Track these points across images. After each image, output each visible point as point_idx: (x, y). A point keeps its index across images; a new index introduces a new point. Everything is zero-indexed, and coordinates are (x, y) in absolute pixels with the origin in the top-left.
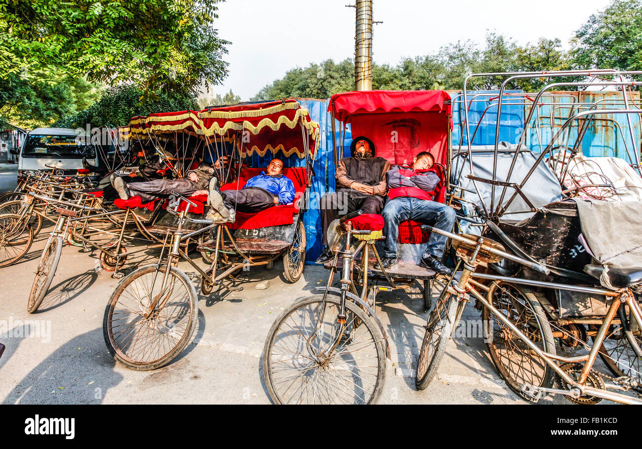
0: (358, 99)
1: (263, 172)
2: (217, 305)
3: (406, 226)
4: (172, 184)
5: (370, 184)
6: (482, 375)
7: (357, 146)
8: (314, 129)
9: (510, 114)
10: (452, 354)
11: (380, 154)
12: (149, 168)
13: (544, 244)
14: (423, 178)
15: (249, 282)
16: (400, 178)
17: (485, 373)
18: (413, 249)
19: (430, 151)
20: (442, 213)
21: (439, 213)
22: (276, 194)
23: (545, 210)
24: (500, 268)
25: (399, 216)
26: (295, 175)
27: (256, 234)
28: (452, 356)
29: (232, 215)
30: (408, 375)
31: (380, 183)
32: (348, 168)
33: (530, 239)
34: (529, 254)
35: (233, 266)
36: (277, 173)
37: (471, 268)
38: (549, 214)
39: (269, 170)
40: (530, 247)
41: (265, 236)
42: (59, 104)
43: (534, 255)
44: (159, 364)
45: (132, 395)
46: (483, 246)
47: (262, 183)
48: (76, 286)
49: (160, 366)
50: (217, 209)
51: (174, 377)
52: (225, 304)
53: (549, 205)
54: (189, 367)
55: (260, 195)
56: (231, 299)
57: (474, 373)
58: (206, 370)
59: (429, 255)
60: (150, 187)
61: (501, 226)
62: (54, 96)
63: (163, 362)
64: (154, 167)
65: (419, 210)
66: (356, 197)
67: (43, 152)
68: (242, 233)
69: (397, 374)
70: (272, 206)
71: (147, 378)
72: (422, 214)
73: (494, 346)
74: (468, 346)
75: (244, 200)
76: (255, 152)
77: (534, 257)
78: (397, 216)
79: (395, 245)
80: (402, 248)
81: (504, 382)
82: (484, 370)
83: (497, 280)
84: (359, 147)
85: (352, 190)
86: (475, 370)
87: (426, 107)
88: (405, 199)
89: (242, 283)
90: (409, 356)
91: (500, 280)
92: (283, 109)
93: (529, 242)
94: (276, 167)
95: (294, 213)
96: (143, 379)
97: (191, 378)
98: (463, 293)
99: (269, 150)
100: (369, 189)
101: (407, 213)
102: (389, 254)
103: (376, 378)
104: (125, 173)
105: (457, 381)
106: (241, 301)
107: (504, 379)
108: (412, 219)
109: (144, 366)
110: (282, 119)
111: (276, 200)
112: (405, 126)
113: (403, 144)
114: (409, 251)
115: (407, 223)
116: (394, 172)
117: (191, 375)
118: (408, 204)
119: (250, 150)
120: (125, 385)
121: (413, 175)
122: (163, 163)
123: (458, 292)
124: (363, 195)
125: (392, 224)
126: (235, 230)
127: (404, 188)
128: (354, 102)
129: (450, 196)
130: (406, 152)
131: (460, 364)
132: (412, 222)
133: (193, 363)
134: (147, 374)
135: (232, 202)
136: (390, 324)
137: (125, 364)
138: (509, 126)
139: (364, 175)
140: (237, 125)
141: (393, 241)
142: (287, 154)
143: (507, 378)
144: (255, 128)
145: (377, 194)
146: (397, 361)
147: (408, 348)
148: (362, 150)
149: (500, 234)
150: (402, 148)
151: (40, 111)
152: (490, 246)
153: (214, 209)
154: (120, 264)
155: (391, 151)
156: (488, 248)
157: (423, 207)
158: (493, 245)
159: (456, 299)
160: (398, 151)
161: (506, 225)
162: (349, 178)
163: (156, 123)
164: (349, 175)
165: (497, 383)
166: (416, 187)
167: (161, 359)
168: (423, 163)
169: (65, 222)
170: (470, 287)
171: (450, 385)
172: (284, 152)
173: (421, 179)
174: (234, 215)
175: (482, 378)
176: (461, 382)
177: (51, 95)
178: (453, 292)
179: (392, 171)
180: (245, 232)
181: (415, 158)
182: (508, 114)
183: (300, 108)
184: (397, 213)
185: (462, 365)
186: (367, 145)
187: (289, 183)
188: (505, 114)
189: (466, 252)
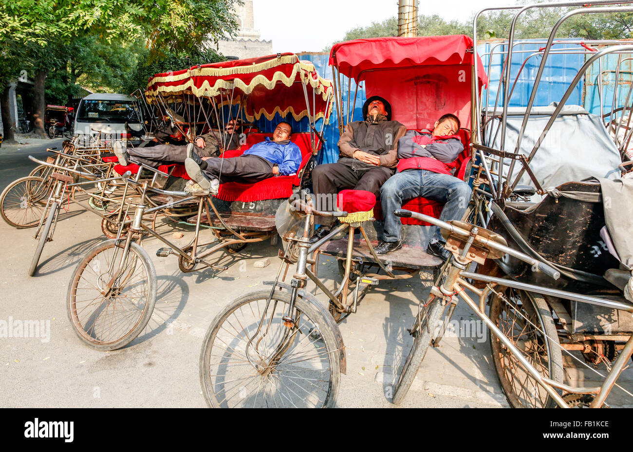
0: (363, 49)
1: (268, 138)
2: (209, 282)
3: (415, 204)
4: (175, 150)
5: (378, 153)
6: (481, 387)
7: (370, 107)
8: (326, 88)
9: (567, 68)
10: (451, 358)
11: (398, 117)
12: (162, 132)
13: (556, 238)
14: (440, 146)
15: (250, 258)
16: (413, 147)
17: (486, 384)
18: (421, 232)
19: (458, 113)
20: (454, 190)
21: (450, 190)
22: (277, 163)
23: (556, 193)
24: (504, 265)
25: (401, 193)
26: (304, 142)
27: (253, 208)
28: (450, 361)
29: (214, 186)
30: (389, 381)
31: (390, 152)
32: (355, 134)
33: (539, 230)
34: (537, 250)
35: (223, 241)
36: (283, 139)
37: (460, 266)
38: (561, 198)
39: (275, 136)
40: (538, 241)
41: (262, 210)
42: (125, 71)
43: (543, 252)
44: (115, 346)
45: (78, 377)
46: (478, 238)
47: (262, 150)
48: (83, 251)
49: (117, 348)
50: (195, 180)
51: (128, 362)
52: (215, 282)
53: (563, 186)
54: (149, 352)
55: (254, 165)
56: (224, 276)
57: (472, 384)
58: (165, 357)
59: (437, 241)
60: (152, 153)
61: (507, 211)
62: (121, 63)
63: (119, 344)
64: (166, 131)
65: (430, 186)
66: (359, 169)
67: (94, 117)
68: (238, 206)
69: (377, 380)
70: (270, 177)
71: (102, 359)
72: (433, 190)
73: (500, 354)
74: (474, 348)
75: (231, 170)
76: (263, 115)
77: (543, 254)
78: (398, 193)
79: (396, 227)
80: (410, 231)
81: (505, 398)
82: (486, 380)
83: (492, 282)
84: (371, 109)
85: (354, 160)
86: (474, 380)
87: (443, 57)
88: (416, 172)
89: (243, 258)
90: (398, 358)
91: (495, 283)
92: (279, 64)
93: (537, 235)
94: (282, 133)
95: (293, 185)
96: (97, 359)
97: (145, 365)
98: (450, 296)
99: (277, 112)
100: (374, 159)
101: (416, 188)
102: (387, 238)
103: (326, 394)
104: (150, 138)
105: (447, 393)
106: (233, 279)
107: (506, 394)
108: (423, 197)
109: (101, 346)
110: (278, 76)
111: (276, 170)
112: (429, 82)
113: (425, 105)
114: (417, 234)
115: (417, 201)
116: (407, 139)
117: (147, 361)
118: (418, 179)
119: (258, 113)
120: (77, 365)
121: (429, 143)
122: (175, 127)
123: (444, 294)
124: (367, 167)
125: (392, 203)
126: (231, 202)
127: (415, 159)
128: (357, 52)
129: (478, 169)
130: (429, 115)
131: (458, 371)
132: (422, 199)
133: (155, 347)
134: (103, 355)
135: (216, 171)
136: (388, 316)
137: (84, 341)
138: (564, 83)
139: (372, 143)
140: (228, 83)
141: (393, 223)
142: (297, 117)
143: (509, 394)
144: (247, 86)
145: (384, 166)
146: (383, 363)
147: (400, 348)
148: (374, 112)
149: (505, 222)
150: (425, 110)
151: (108, 78)
152: (488, 238)
153: (193, 180)
154: (123, 232)
155: (411, 113)
156: (484, 240)
157: (435, 182)
158: (492, 236)
159: (441, 302)
160: (420, 114)
161: (513, 210)
162: (352, 145)
163: (161, 84)
164: (354, 142)
165: (496, 399)
166: (432, 157)
167: (117, 341)
168: (446, 128)
169: (62, 188)
170: (458, 289)
171: (437, 397)
172: (294, 115)
173: (439, 148)
174: (218, 187)
175: (480, 390)
176: (452, 395)
177: (118, 63)
178: (439, 294)
179: (406, 137)
180: (242, 205)
181: (437, 122)
182: (564, 68)
183: (298, 62)
184: (398, 190)
185: (460, 373)
186: (382, 106)
187: (295, 151)
188: (561, 68)
189: (459, 244)
